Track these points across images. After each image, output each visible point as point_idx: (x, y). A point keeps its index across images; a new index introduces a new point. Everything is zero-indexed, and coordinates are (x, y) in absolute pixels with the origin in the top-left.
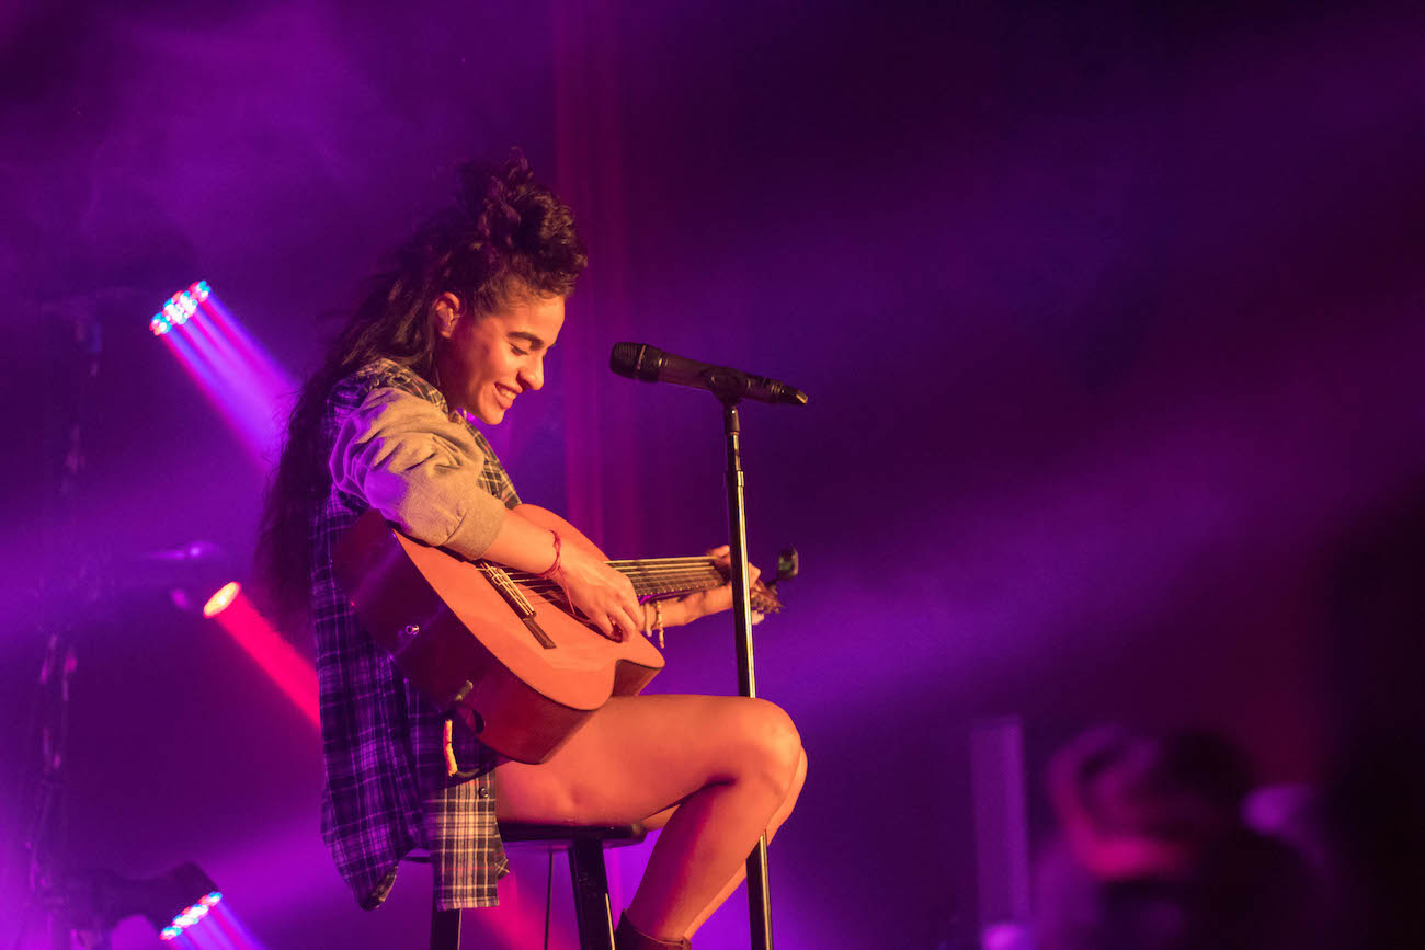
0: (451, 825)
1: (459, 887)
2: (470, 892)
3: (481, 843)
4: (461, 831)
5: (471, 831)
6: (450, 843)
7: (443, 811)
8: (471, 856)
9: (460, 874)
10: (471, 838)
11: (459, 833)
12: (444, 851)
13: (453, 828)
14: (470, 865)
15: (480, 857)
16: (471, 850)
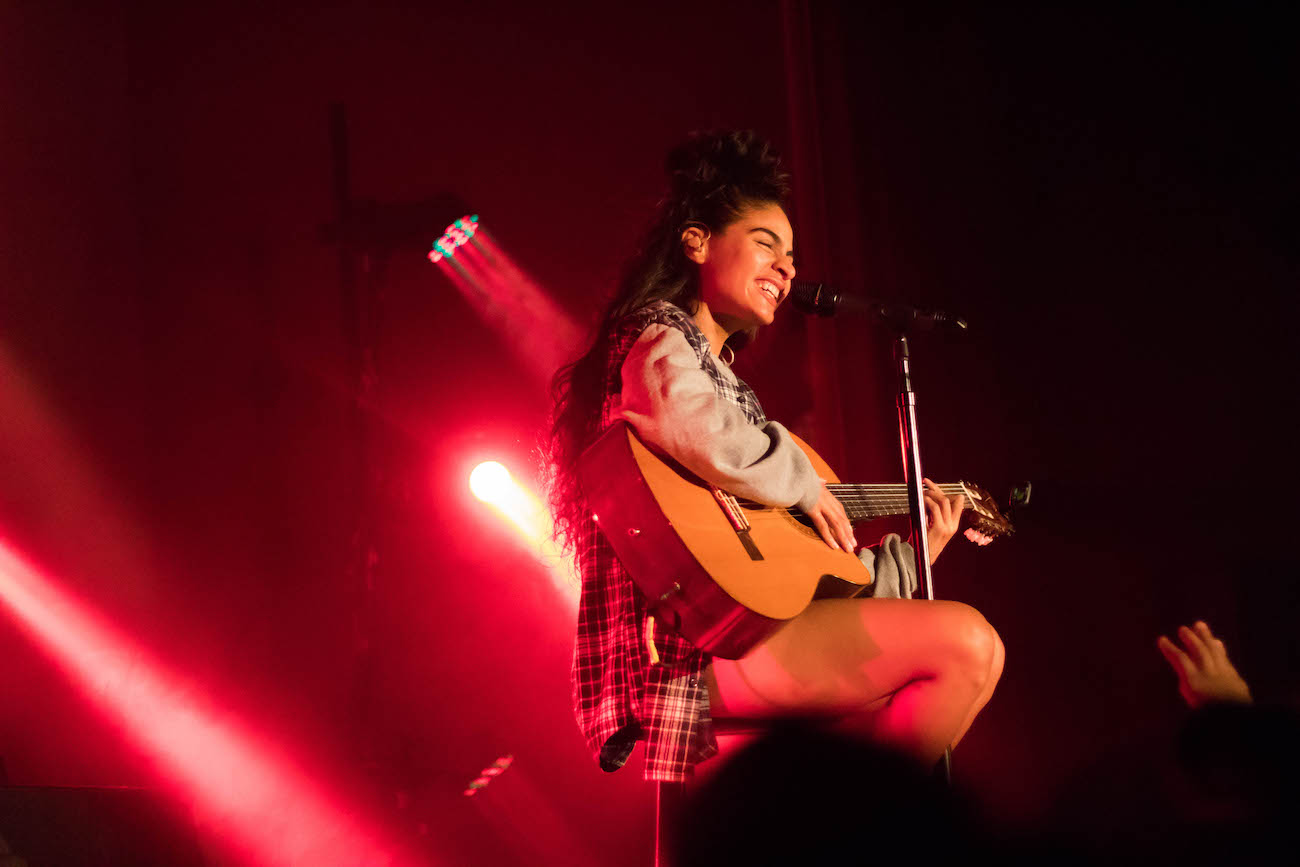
0: (661, 707)
1: (661, 761)
2: (669, 767)
3: (685, 725)
4: (669, 713)
5: (678, 714)
6: (658, 722)
7: (655, 693)
8: (674, 736)
9: (662, 751)
10: (677, 720)
11: (667, 715)
12: (651, 728)
13: (662, 709)
14: (673, 743)
15: (683, 738)
16: (675, 730)
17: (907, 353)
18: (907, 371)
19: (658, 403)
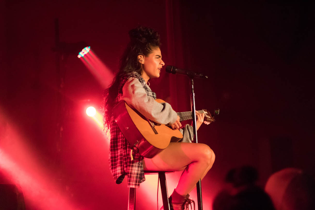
1: (132, 183)
2: (134, 184)
3: (138, 174)
4: (134, 171)
6: (131, 173)
7: (130, 166)
8: (135, 177)
9: (132, 180)
10: (136, 173)
11: (133, 171)
12: (129, 175)
14: (135, 179)
15: (137, 177)
16: (135, 175)
17: (193, 83)
18: (193, 88)
19: (132, 95)
